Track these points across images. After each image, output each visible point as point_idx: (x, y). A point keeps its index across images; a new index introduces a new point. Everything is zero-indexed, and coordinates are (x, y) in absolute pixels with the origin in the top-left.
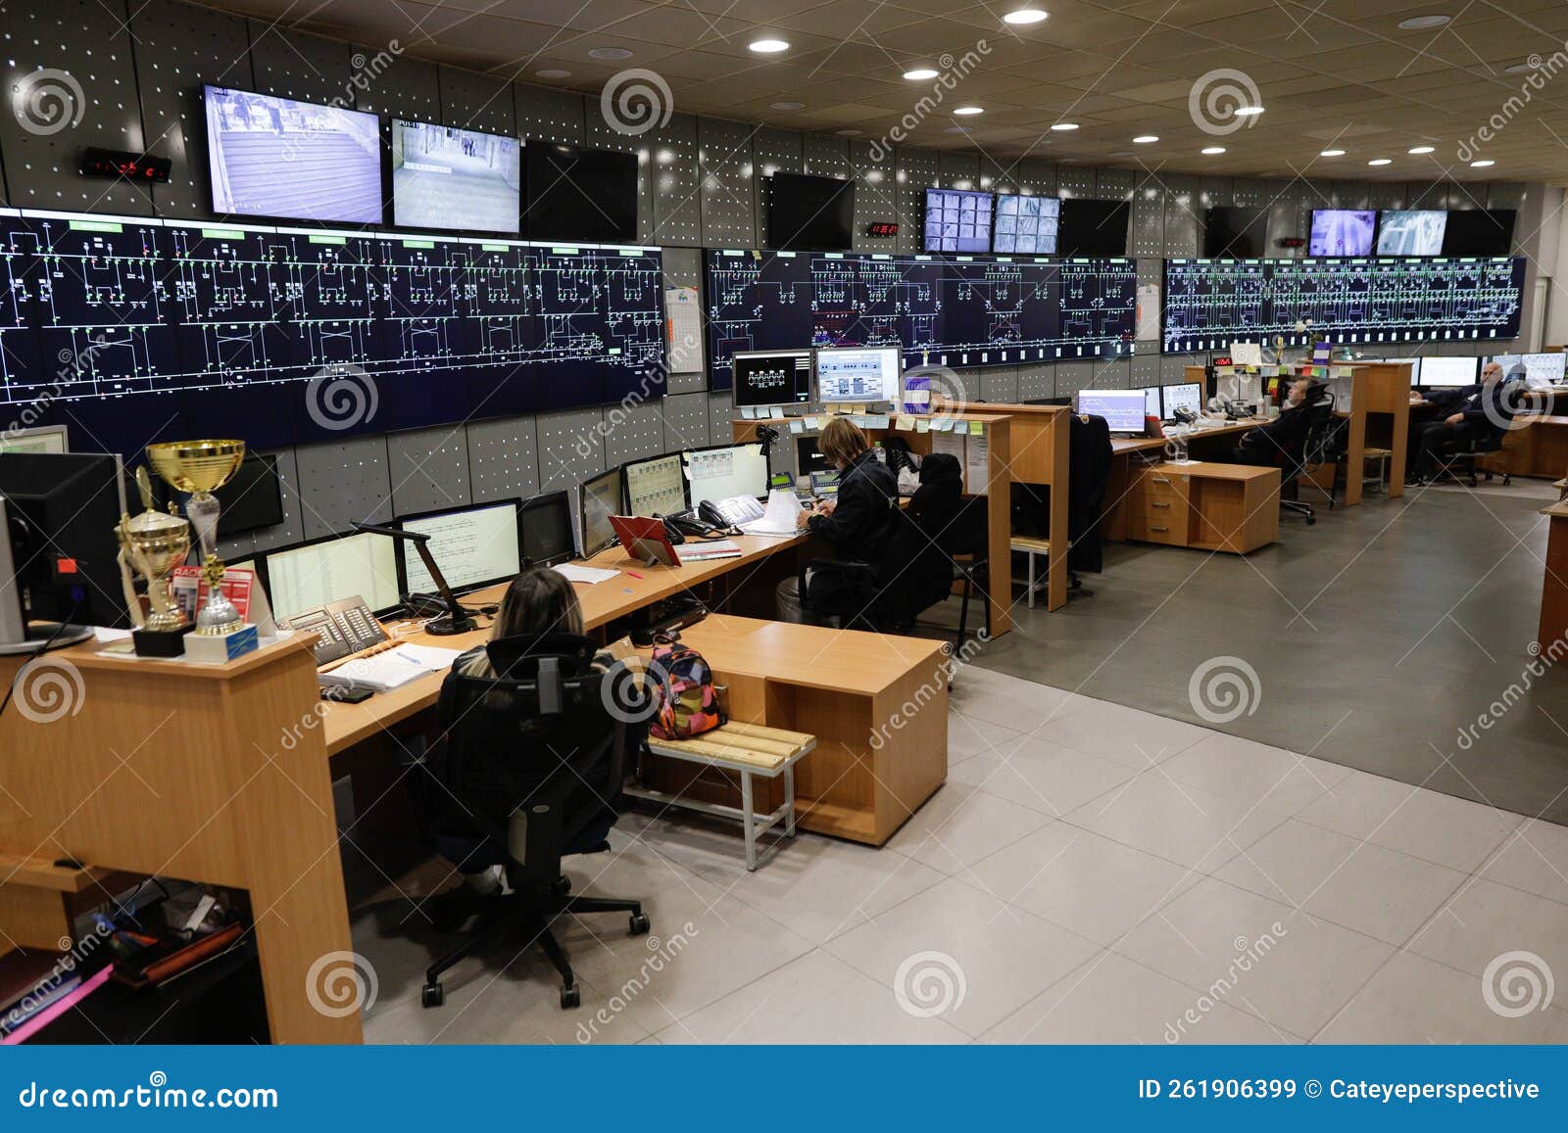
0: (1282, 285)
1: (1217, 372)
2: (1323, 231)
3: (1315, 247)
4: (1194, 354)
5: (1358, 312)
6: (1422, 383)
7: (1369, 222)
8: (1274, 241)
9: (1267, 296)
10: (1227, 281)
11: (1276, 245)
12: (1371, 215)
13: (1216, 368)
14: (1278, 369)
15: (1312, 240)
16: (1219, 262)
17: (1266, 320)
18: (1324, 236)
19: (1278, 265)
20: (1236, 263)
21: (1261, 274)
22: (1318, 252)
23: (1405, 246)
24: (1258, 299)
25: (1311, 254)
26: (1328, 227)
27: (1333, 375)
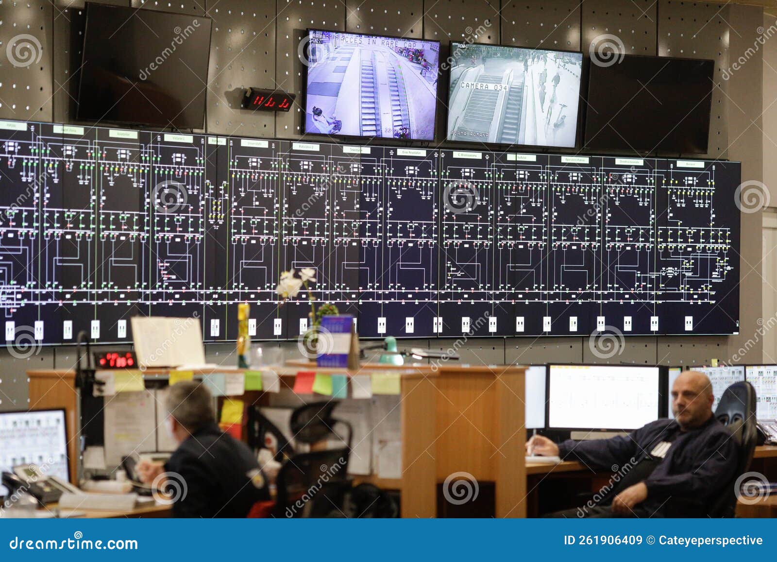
0: (249, 196)
1: (101, 383)
2: (334, 78)
3: (318, 112)
4: (54, 351)
5: (416, 266)
6: (552, 424)
7: (426, 67)
8: (228, 94)
9: (217, 218)
10: (123, 181)
11: (234, 106)
12: (431, 52)
13: (100, 375)
14: (241, 378)
15: (309, 97)
16: (105, 135)
17: (217, 278)
18: (334, 90)
19: (238, 149)
20: (143, 139)
21: (200, 170)
22: (321, 125)
23: (503, 122)
24: (195, 225)
25: (309, 129)
26: (343, 70)
27: (362, 392)
